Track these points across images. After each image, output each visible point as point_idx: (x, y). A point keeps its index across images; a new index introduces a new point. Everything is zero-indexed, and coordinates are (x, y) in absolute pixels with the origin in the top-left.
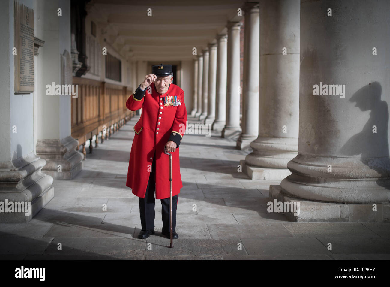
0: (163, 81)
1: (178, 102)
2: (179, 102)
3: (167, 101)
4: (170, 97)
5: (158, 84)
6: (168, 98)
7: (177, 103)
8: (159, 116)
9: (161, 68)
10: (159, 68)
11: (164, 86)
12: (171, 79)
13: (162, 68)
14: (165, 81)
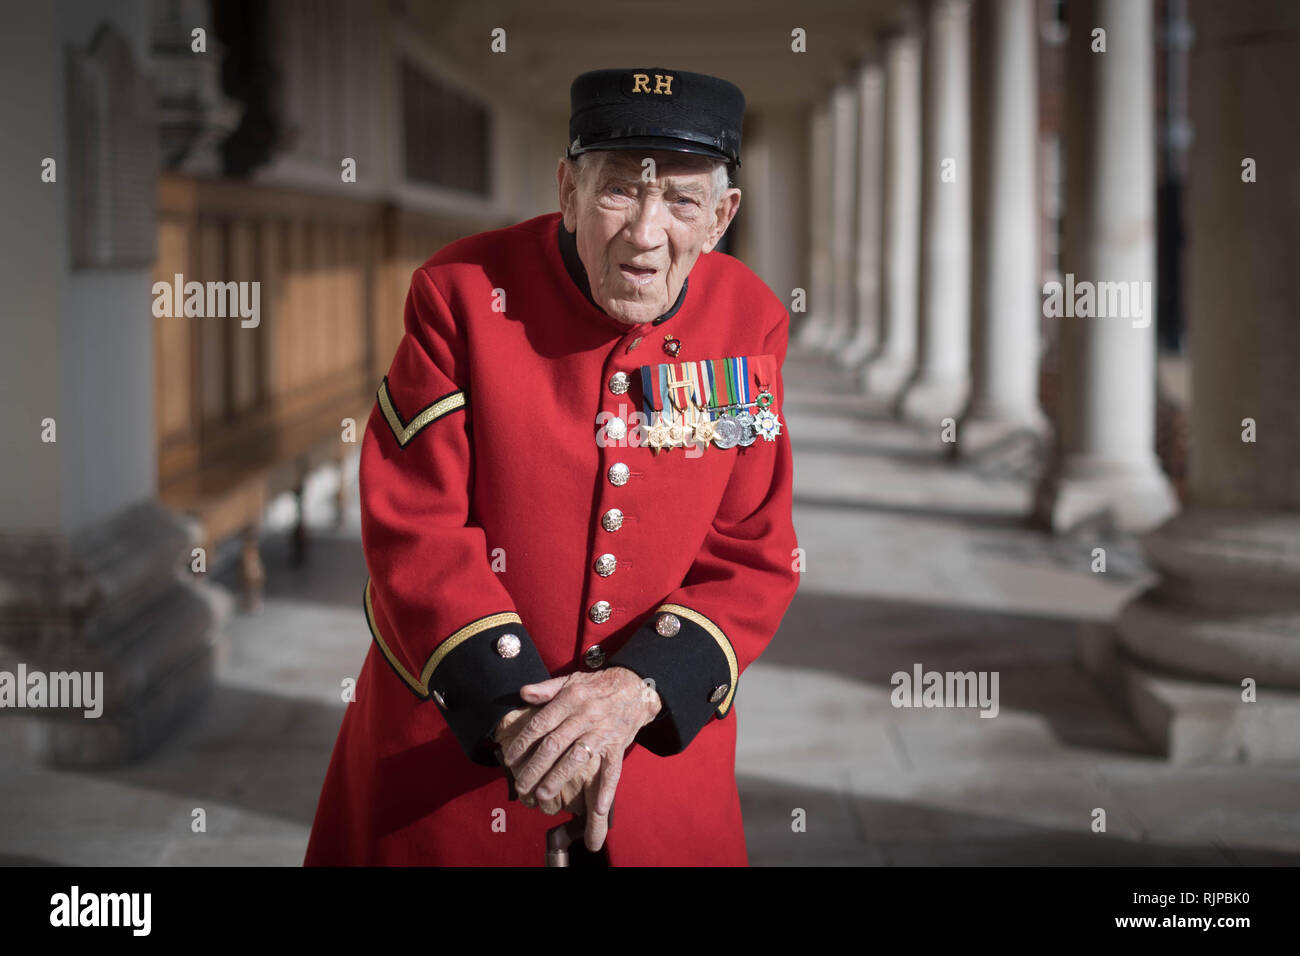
0: (657, 207)
1: (759, 408)
2: (767, 414)
3: (667, 404)
4: (690, 368)
5: (612, 229)
6: (679, 377)
7: (745, 419)
8: (602, 541)
9: (652, 84)
10: (640, 82)
11: (658, 258)
12: (720, 212)
13: (664, 85)
14: (675, 213)
